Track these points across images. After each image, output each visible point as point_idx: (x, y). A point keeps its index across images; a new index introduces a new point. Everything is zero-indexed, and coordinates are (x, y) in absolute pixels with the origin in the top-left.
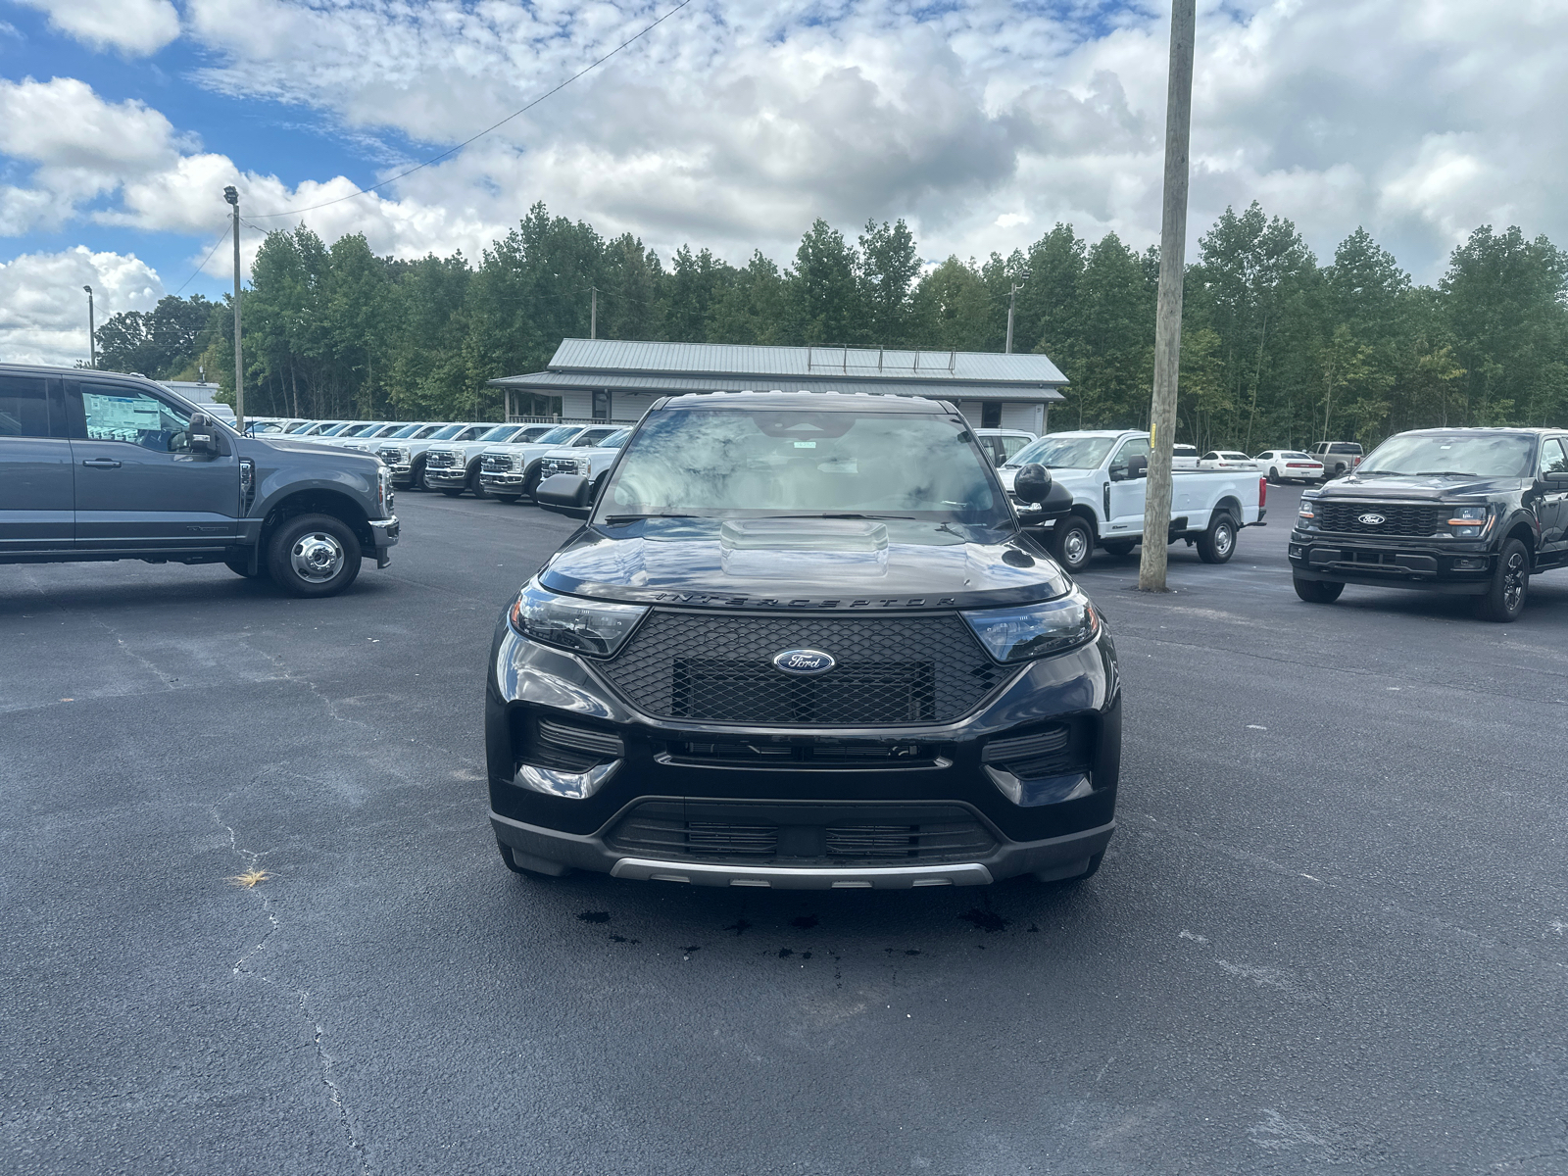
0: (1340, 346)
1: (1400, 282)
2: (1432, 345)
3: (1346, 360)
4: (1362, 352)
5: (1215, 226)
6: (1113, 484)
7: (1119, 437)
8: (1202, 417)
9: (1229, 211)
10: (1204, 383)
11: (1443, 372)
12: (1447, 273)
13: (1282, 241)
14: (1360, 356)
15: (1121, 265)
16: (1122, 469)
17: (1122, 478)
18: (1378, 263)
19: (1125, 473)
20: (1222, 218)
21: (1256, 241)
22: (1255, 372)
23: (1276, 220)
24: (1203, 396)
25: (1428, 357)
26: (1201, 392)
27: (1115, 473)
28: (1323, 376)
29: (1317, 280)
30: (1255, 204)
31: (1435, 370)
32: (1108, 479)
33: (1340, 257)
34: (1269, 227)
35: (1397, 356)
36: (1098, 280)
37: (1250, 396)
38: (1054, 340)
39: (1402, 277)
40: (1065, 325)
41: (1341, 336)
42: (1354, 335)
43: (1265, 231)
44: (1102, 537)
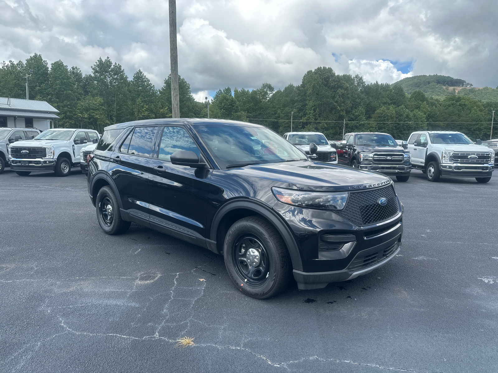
0: (139, 105)
1: (152, 87)
2: (163, 107)
3: (141, 109)
4: (145, 107)
5: (96, 63)
6: (75, 145)
7: (76, 131)
8: (100, 125)
9: (100, 58)
10: (99, 114)
11: (167, 114)
12: (163, 86)
13: (118, 71)
14: (145, 108)
15: (66, 72)
16: (78, 141)
17: (78, 144)
18: (146, 81)
19: (79, 142)
20: (98, 61)
21: (109, 70)
22: (114, 112)
23: (116, 64)
24: (99, 119)
25: (162, 110)
26: (99, 117)
27: (76, 142)
28: (135, 114)
29: (129, 84)
30: (108, 58)
31: (164, 114)
32: (74, 144)
33: (135, 78)
34: (114, 66)
35: (154, 109)
36: (57, 76)
37: (113, 119)
38: (42, 96)
39: (152, 86)
40: (46, 91)
41: (139, 102)
42: (142, 102)
43: (112, 67)
44: (74, 162)
